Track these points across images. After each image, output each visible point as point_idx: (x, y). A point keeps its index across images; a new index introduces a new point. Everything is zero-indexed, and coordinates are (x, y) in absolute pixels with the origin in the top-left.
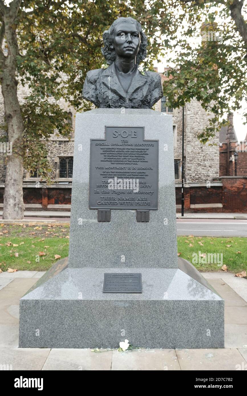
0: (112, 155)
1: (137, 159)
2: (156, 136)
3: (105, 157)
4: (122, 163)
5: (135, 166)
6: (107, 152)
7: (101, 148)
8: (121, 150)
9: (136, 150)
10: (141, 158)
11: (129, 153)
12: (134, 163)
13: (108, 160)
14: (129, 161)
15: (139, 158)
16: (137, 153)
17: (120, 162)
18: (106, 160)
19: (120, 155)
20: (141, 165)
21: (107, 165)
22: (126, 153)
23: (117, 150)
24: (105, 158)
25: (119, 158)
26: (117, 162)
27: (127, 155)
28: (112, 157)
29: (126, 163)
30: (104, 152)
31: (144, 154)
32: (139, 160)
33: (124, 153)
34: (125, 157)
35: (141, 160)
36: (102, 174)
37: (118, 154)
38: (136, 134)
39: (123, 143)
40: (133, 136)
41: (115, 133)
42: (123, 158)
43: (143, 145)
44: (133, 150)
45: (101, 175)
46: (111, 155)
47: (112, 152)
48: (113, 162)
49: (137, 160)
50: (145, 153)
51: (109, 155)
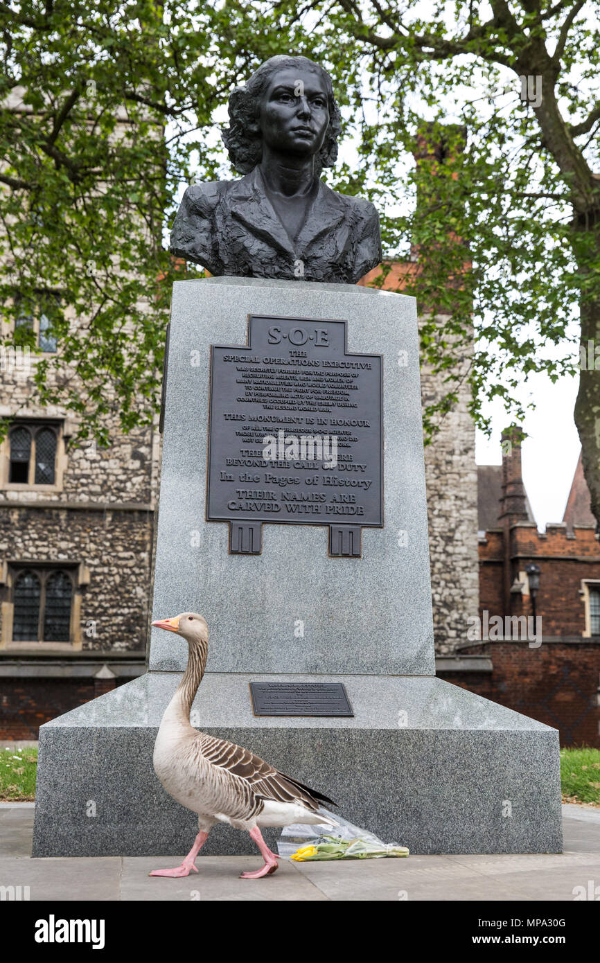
0: (267, 386)
1: (330, 399)
2: (377, 344)
3: (248, 391)
4: (291, 407)
5: (323, 416)
6: (256, 380)
7: (239, 368)
8: (288, 375)
9: (328, 378)
10: (340, 396)
11: (310, 383)
12: (321, 408)
13: (257, 398)
14: (309, 404)
15: (334, 396)
16: (329, 384)
17: (286, 405)
18: (250, 398)
19: (287, 388)
20: (338, 414)
21: (255, 410)
22: (301, 383)
23: (279, 375)
24: (250, 395)
25: (284, 394)
26: (280, 405)
27: (304, 389)
28: (266, 392)
29: (301, 407)
30: (246, 379)
31: (346, 387)
32: (334, 402)
33: (296, 383)
34: (299, 394)
35: (339, 402)
36: (242, 431)
37: (282, 384)
38: (326, 337)
39: (295, 359)
40: (320, 342)
41: (273, 333)
42: (294, 394)
43: (344, 365)
44: (318, 377)
45: (238, 434)
46: (263, 386)
47: (265, 380)
48: (268, 404)
49: (330, 402)
50: (349, 384)
51: (258, 386)
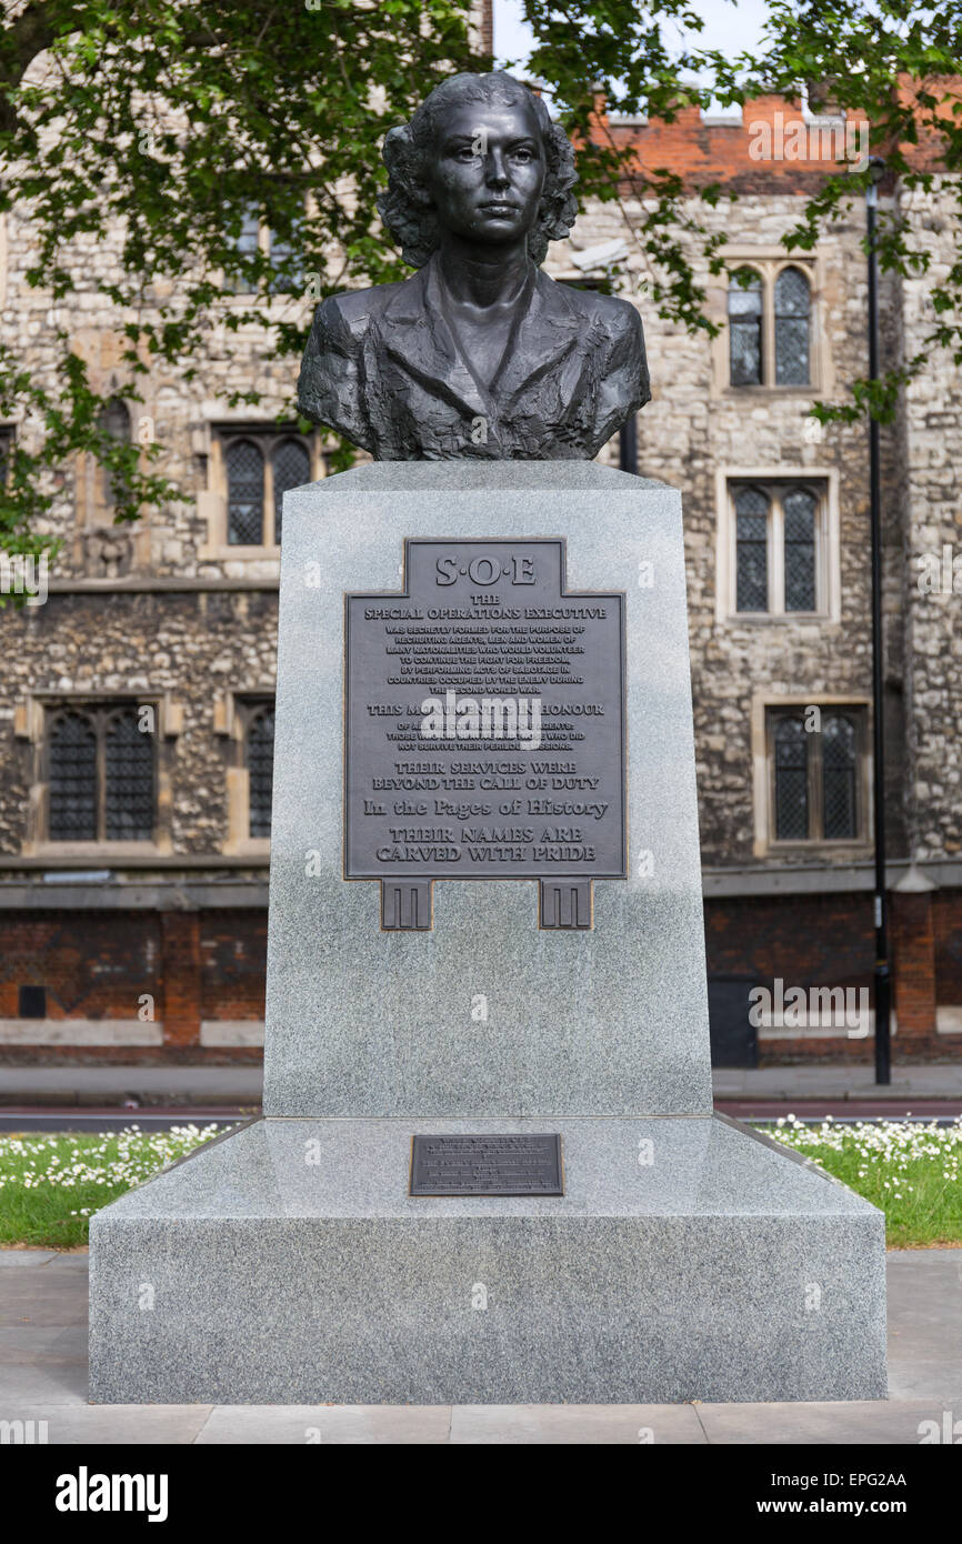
0: (435, 656)
1: (539, 671)
2: (616, 575)
3: (406, 666)
4: (475, 688)
6: (416, 647)
7: (390, 629)
8: (469, 636)
9: (534, 636)
10: (555, 666)
11: (505, 647)
12: (523, 687)
13: (420, 676)
14: (503, 681)
15: (545, 667)
16: (537, 646)
17: (468, 686)
18: (408, 676)
19: (468, 657)
20: (552, 696)
21: (416, 697)
22: (490, 647)
23: (452, 637)
24: (407, 672)
25: (463, 667)
26: (457, 686)
27: (496, 657)
28: (434, 666)
29: (491, 687)
30: (402, 646)
31: (565, 651)
32: (545, 676)
33: (483, 648)
34: (489, 666)
35: (553, 676)
36: (396, 733)
37: (459, 651)
38: (530, 569)
39: (480, 608)
40: (520, 578)
41: (447, 569)
42: (478, 667)
43: (560, 614)
44: (518, 637)
45: (391, 738)
46: (428, 657)
47: (432, 646)
48: (438, 687)
49: (539, 677)
50: (570, 646)
51: (420, 656)
